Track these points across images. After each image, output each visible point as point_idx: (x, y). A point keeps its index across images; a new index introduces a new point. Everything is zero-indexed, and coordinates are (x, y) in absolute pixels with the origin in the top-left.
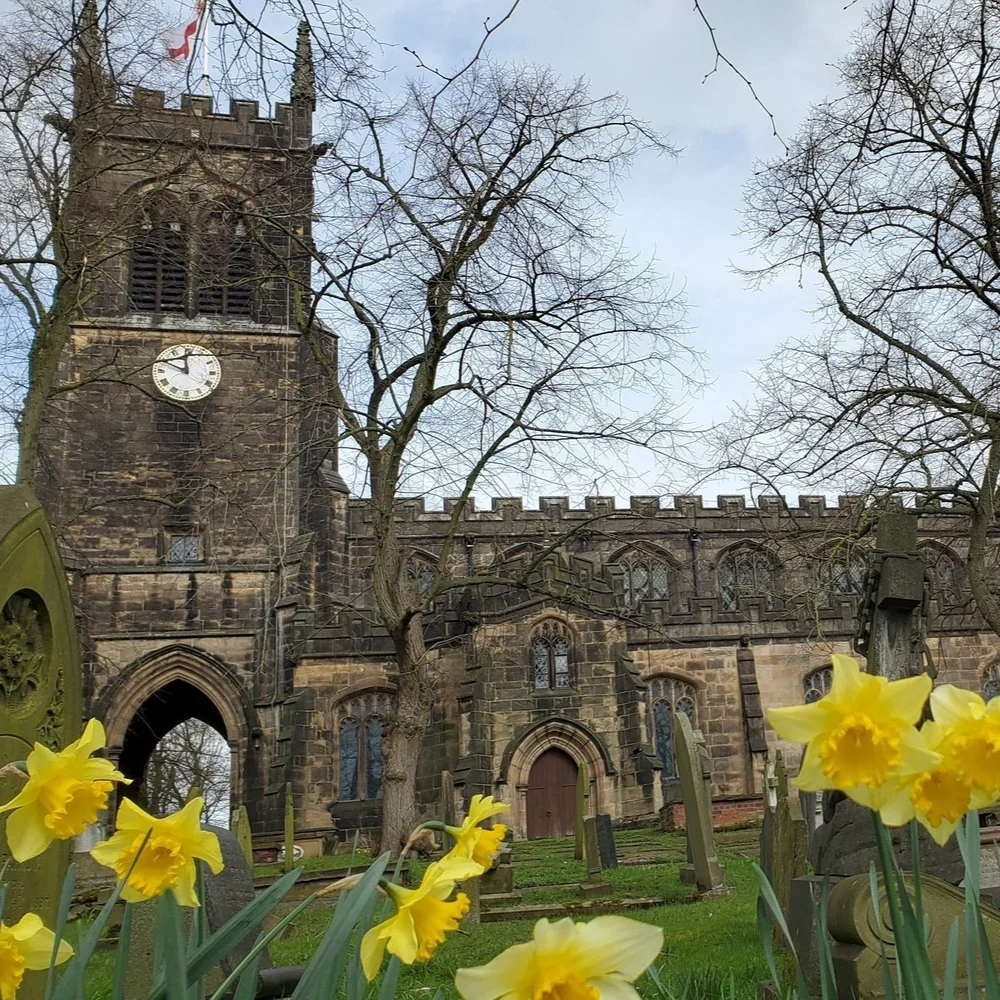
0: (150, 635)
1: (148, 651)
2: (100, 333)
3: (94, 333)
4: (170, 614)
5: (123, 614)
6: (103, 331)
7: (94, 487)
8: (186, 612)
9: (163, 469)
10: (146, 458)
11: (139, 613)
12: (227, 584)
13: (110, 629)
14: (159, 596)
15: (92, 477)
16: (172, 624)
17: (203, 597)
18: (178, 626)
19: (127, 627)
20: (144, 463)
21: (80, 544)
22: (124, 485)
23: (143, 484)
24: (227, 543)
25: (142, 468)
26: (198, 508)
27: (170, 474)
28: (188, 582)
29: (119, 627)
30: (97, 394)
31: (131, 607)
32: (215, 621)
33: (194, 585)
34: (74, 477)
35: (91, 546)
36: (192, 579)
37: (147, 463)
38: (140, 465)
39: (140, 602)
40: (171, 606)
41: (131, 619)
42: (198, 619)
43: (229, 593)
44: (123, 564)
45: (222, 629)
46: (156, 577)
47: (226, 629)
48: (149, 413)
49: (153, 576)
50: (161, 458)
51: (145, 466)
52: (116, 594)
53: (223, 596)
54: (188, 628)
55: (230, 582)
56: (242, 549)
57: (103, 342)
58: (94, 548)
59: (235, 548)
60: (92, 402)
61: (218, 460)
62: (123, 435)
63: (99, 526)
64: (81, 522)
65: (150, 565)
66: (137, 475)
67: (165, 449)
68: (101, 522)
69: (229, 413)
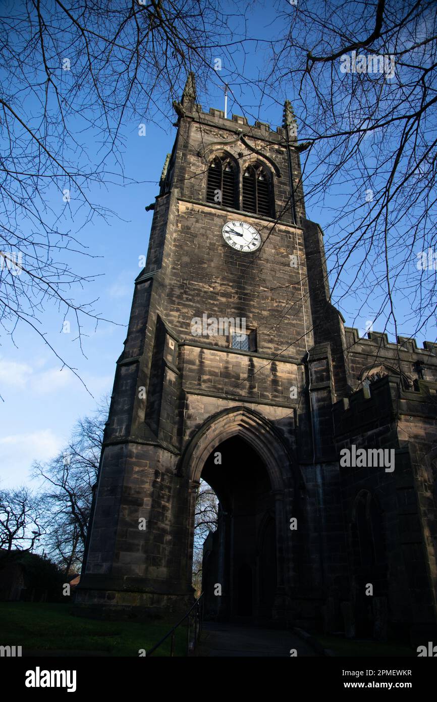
0: (224, 395)
1: (223, 408)
2: (193, 206)
3: (189, 205)
4: (237, 383)
5: (205, 377)
6: (194, 205)
7: (187, 290)
8: (247, 384)
9: (229, 287)
10: (219, 279)
11: (217, 378)
12: (274, 369)
13: (198, 387)
14: (229, 369)
15: (186, 284)
16: (238, 390)
17: (258, 375)
18: (243, 393)
19: (209, 387)
20: (218, 281)
21: (177, 324)
22: (205, 292)
23: (217, 294)
24: (271, 341)
25: (217, 284)
26: (251, 315)
27: (233, 291)
28: (248, 363)
29: (204, 386)
30: (190, 237)
31: (212, 373)
32: (267, 394)
33: (252, 365)
34: (175, 282)
35: (184, 327)
36: (251, 360)
37: (219, 282)
38: (216, 282)
39: (217, 371)
40: (238, 377)
41: (211, 382)
42: (256, 390)
43: (275, 375)
44: (205, 343)
45: (272, 400)
46: (228, 355)
47: (275, 401)
48: (221, 254)
49: (225, 354)
50: (228, 280)
51: (218, 283)
52: (201, 363)
53: (272, 377)
54: (249, 395)
55: (276, 368)
56: (280, 348)
57: (194, 211)
58: (186, 328)
59: (276, 346)
60: (187, 241)
61: (262, 288)
62: (205, 263)
63: (190, 315)
64: (178, 310)
65: (222, 347)
66: (214, 288)
67: (231, 276)
68: (191, 312)
69: (267, 262)
